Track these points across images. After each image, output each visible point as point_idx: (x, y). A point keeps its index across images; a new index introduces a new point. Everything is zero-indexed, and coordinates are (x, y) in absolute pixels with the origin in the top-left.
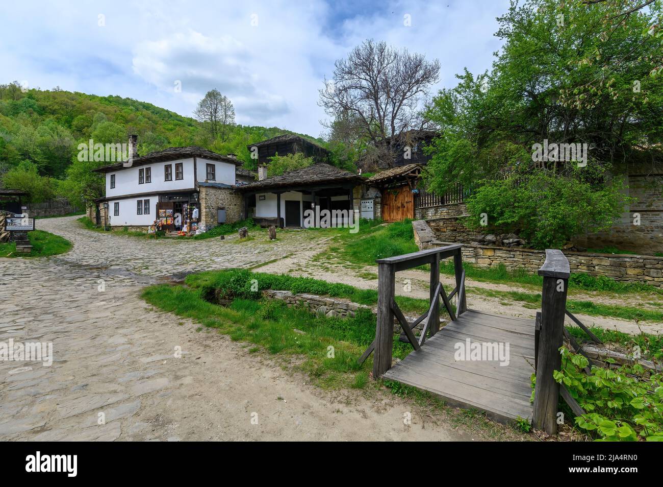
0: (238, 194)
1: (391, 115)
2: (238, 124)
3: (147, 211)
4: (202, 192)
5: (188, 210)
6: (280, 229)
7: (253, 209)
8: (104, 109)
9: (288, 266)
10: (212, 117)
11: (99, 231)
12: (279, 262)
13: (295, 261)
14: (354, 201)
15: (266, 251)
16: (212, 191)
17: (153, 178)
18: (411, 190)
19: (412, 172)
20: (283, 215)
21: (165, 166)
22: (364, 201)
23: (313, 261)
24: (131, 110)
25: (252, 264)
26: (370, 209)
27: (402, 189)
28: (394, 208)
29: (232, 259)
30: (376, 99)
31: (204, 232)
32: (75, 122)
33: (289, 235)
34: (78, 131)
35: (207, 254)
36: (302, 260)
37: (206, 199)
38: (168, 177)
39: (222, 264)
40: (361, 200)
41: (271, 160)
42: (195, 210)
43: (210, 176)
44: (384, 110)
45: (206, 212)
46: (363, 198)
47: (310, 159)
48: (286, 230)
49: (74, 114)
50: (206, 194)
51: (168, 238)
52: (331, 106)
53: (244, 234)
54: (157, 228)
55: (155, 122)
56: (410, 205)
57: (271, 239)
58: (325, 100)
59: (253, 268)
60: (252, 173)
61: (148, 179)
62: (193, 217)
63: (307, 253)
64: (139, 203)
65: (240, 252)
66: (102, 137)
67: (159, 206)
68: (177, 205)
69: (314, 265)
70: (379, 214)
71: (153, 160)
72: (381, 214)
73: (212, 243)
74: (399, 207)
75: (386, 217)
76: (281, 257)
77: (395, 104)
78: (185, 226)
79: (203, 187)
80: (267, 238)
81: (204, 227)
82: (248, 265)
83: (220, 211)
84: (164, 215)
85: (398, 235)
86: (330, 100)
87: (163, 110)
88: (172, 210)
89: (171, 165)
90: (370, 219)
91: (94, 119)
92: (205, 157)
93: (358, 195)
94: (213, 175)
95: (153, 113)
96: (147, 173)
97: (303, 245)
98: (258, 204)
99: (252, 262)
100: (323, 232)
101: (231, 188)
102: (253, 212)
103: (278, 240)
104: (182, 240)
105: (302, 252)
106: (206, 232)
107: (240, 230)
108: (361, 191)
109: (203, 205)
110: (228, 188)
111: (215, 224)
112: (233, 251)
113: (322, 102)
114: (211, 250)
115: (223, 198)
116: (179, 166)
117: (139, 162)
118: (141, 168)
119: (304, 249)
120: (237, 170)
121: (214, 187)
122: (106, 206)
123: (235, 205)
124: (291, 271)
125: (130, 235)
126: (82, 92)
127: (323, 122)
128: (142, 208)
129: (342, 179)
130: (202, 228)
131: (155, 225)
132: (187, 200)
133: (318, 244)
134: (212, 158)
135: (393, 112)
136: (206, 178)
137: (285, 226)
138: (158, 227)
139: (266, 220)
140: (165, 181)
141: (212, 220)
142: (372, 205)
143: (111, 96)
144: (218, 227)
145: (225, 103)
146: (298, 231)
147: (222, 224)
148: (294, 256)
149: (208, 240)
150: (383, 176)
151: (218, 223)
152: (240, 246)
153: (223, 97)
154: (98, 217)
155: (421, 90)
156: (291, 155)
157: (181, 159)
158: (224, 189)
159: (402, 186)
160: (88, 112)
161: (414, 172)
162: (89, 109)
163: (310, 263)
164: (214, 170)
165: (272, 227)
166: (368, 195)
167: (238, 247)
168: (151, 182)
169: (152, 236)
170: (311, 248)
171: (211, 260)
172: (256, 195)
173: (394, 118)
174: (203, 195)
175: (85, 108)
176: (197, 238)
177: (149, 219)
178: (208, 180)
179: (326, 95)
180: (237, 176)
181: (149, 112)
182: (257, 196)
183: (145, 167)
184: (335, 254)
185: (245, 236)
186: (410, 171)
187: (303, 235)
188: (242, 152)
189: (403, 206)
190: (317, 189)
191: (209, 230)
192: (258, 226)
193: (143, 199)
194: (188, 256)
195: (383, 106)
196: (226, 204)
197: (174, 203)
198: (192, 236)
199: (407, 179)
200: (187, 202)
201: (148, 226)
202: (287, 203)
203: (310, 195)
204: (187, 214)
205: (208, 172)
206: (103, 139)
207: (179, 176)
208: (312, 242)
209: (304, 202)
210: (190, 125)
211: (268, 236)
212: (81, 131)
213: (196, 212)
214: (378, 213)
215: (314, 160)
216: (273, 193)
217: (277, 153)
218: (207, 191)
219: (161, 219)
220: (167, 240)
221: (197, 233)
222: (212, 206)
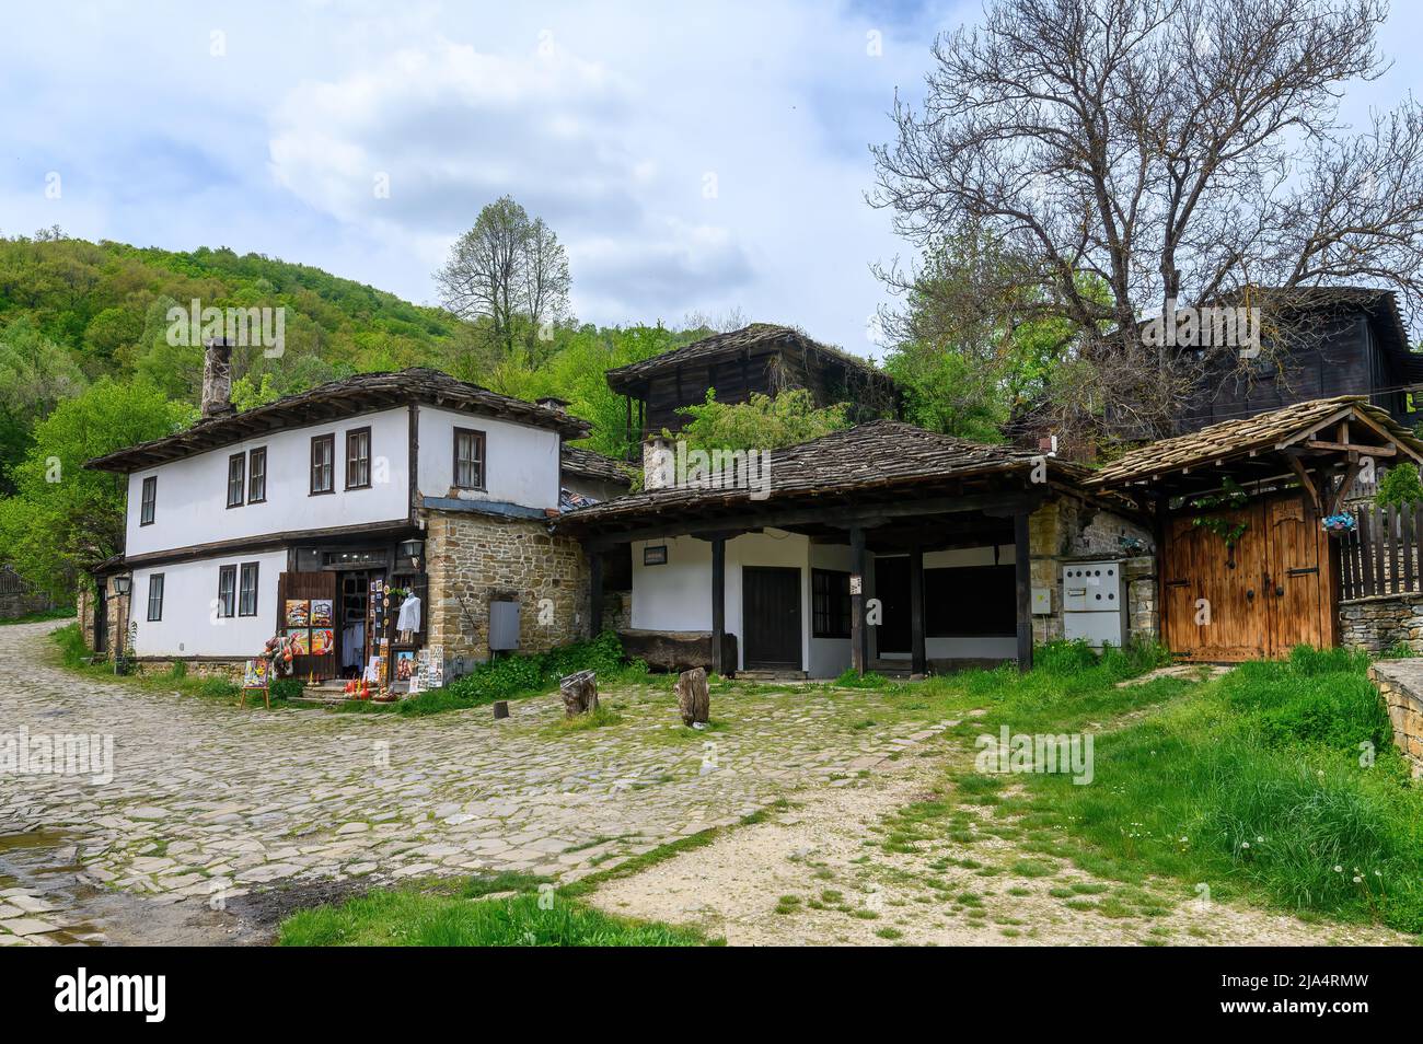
0: (567, 543)
1: (1161, 230)
2: (582, 323)
3: (249, 606)
4: (436, 531)
5: (386, 602)
6: (722, 678)
7: (620, 601)
8: (179, 286)
9: (768, 875)
10: (496, 289)
11: (95, 677)
12: (725, 848)
13: (802, 842)
14: (1034, 566)
15: (668, 779)
16: (470, 532)
17: (273, 488)
18: (1313, 515)
19: (1321, 435)
20: (734, 624)
21: (313, 439)
22: (1074, 569)
23: (888, 849)
24: (263, 289)
25: (599, 851)
26: (1105, 603)
27: (1266, 512)
28: (1225, 596)
29: (520, 819)
30: (1099, 171)
31: (439, 684)
32: (92, 331)
33: (758, 706)
34: (101, 355)
35: (424, 787)
36: (837, 842)
37: (448, 558)
38: (320, 482)
39: (472, 845)
40: (1064, 563)
41: (690, 419)
42: (407, 603)
43: (467, 476)
44: (1127, 216)
45: (447, 609)
46: (1067, 554)
47: (836, 415)
48: (747, 684)
49: (93, 307)
50: (450, 543)
51: (312, 705)
52: (922, 205)
53: (582, 699)
54: (277, 666)
55: (331, 326)
56: (1313, 585)
57: (689, 722)
58: (897, 183)
59: (605, 877)
60: (621, 469)
61: (258, 492)
62: (401, 626)
63: (851, 799)
64: (227, 574)
65: (559, 781)
66: (165, 372)
67: (290, 586)
68: (350, 584)
69: (903, 877)
70: (1148, 625)
71: (275, 422)
72: (1158, 626)
73: (457, 732)
74: (1251, 596)
75: (1183, 636)
76: (735, 820)
77: (1180, 183)
78: (373, 660)
79: (439, 512)
80: (673, 715)
81: (439, 666)
82: (582, 857)
83: (500, 606)
84: (301, 620)
85: (1303, 733)
86: (917, 181)
87: (355, 286)
88: (329, 603)
89: (332, 436)
90: (1106, 646)
91: (147, 319)
92: (451, 405)
93: (1046, 543)
94: (477, 471)
95: (324, 296)
96: (255, 468)
97: (824, 755)
98: (643, 578)
99: (602, 841)
100: (902, 699)
101: (541, 519)
102: (621, 608)
103: (716, 726)
104: (357, 716)
105: (827, 795)
106: (446, 686)
107: (568, 684)
108: (1058, 526)
109: (438, 583)
110: (531, 521)
111: (481, 653)
112: (533, 775)
113: (883, 190)
114: (446, 767)
115: (512, 554)
116: (359, 437)
117: (231, 428)
118: (235, 449)
119: (834, 778)
120: (565, 454)
121: (477, 514)
122: (123, 586)
123: (556, 582)
124: (787, 906)
125: (190, 689)
126: (124, 242)
127: (887, 270)
128: (237, 594)
129: (979, 475)
130: (432, 669)
131: (271, 658)
132: (381, 562)
133: (895, 757)
134: (473, 409)
135: (1172, 215)
136: (450, 481)
137: (741, 667)
138: (280, 666)
139: (668, 641)
140: (313, 493)
141: (468, 640)
142: (1113, 584)
143: (203, 251)
144: (489, 665)
145: (539, 242)
146: (797, 692)
147: (504, 654)
148: (791, 817)
149: (448, 716)
150: (1168, 459)
151: (491, 651)
152: (560, 748)
153: (532, 221)
154: (101, 626)
155: (1295, 120)
156: (763, 399)
157: (368, 411)
158: (516, 521)
159: (1261, 504)
160: (131, 299)
161: (1329, 434)
162: (136, 287)
163: (875, 861)
164: (481, 452)
165: (693, 674)
166: (1087, 544)
167: (554, 757)
168: (264, 500)
169: (257, 699)
170: (864, 774)
171: (431, 817)
172: (634, 545)
173: (1172, 239)
174: (437, 545)
175: (125, 288)
176: (408, 709)
177: (252, 635)
178: (458, 487)
179: (897, 164)
180: (566, 477)
181: (314, 293)
182: (638, 548)
183: (247, 447)
184: (986, 813)
185: (584, 707)
186: (1311, 432)
187: (817, 710)
188: (588, 396)
189: (1271, 589)
190: (873, 517)
191: (457, 677)
192: (639, 666)
193: (238, 560)
194: (349, 792)
195: (1124, 202)
196: (521, 582)
197: (340, 574)
198: (392, 699)
199: (1300, 467)
200: (382, 571)
201: (244, 659)
202: (750, 574)
203: (845, 547)
204: (380, 617)
205: (461, 458)
206: (167, 377)
207: (359, 475)
208: (864, 746)
209: (815, 572)
210: (436, 331)
211: (676, 710)
212: (109, 356)
213: (411, 608)
214: (1143, 618)
215: (851, 416)
216: (694, 536)
217: (711, 391)
218: (453, 533)
219: (290, 633)
220: (304, 715)
221: (415, 688)
222: (470, 588)
